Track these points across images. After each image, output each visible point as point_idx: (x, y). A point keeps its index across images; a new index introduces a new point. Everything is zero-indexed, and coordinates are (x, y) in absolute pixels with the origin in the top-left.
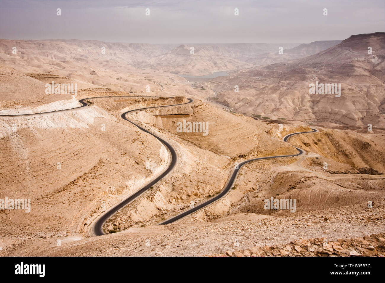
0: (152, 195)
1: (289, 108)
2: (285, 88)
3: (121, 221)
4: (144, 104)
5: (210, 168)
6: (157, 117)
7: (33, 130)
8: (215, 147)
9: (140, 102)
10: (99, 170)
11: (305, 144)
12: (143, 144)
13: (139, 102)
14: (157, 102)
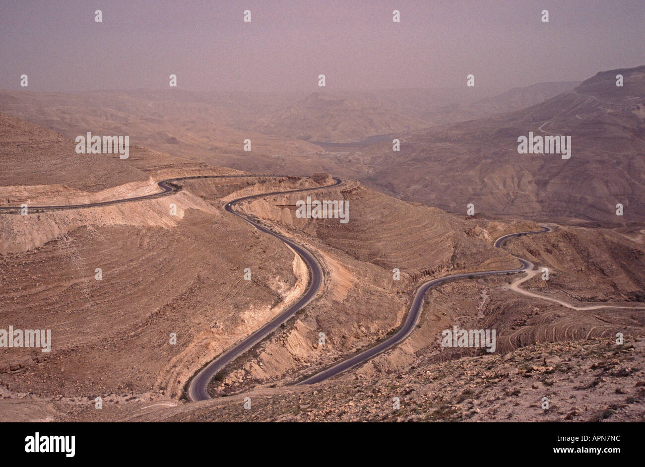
0: (284, 335)
1: (498, 193)
2: (490, 161)
3: (236, 377)
4: (261, 188)
5: (377, 292)
6: (283, 209)
7: (93, 229)
8: (381, 257)
9: (255, 184)
10: (196, 295)
11: (531, 252)
12: (264, 252)
13: (253, 184)
14: (283, 184)
